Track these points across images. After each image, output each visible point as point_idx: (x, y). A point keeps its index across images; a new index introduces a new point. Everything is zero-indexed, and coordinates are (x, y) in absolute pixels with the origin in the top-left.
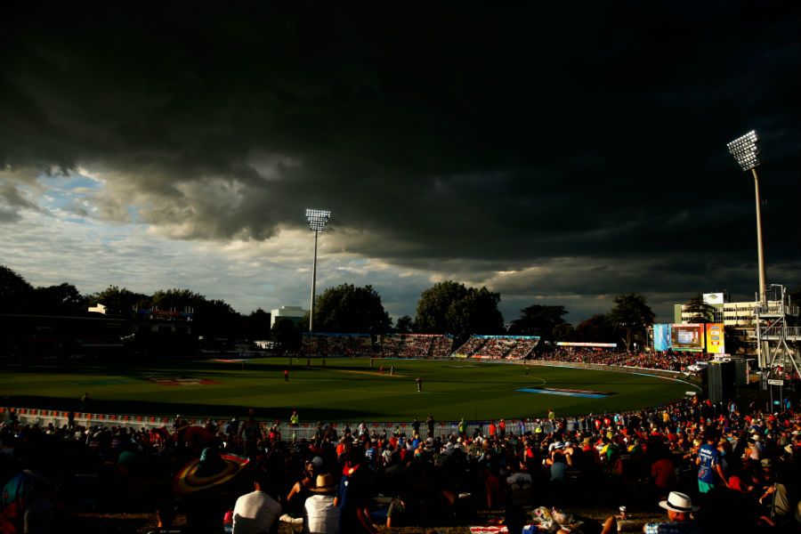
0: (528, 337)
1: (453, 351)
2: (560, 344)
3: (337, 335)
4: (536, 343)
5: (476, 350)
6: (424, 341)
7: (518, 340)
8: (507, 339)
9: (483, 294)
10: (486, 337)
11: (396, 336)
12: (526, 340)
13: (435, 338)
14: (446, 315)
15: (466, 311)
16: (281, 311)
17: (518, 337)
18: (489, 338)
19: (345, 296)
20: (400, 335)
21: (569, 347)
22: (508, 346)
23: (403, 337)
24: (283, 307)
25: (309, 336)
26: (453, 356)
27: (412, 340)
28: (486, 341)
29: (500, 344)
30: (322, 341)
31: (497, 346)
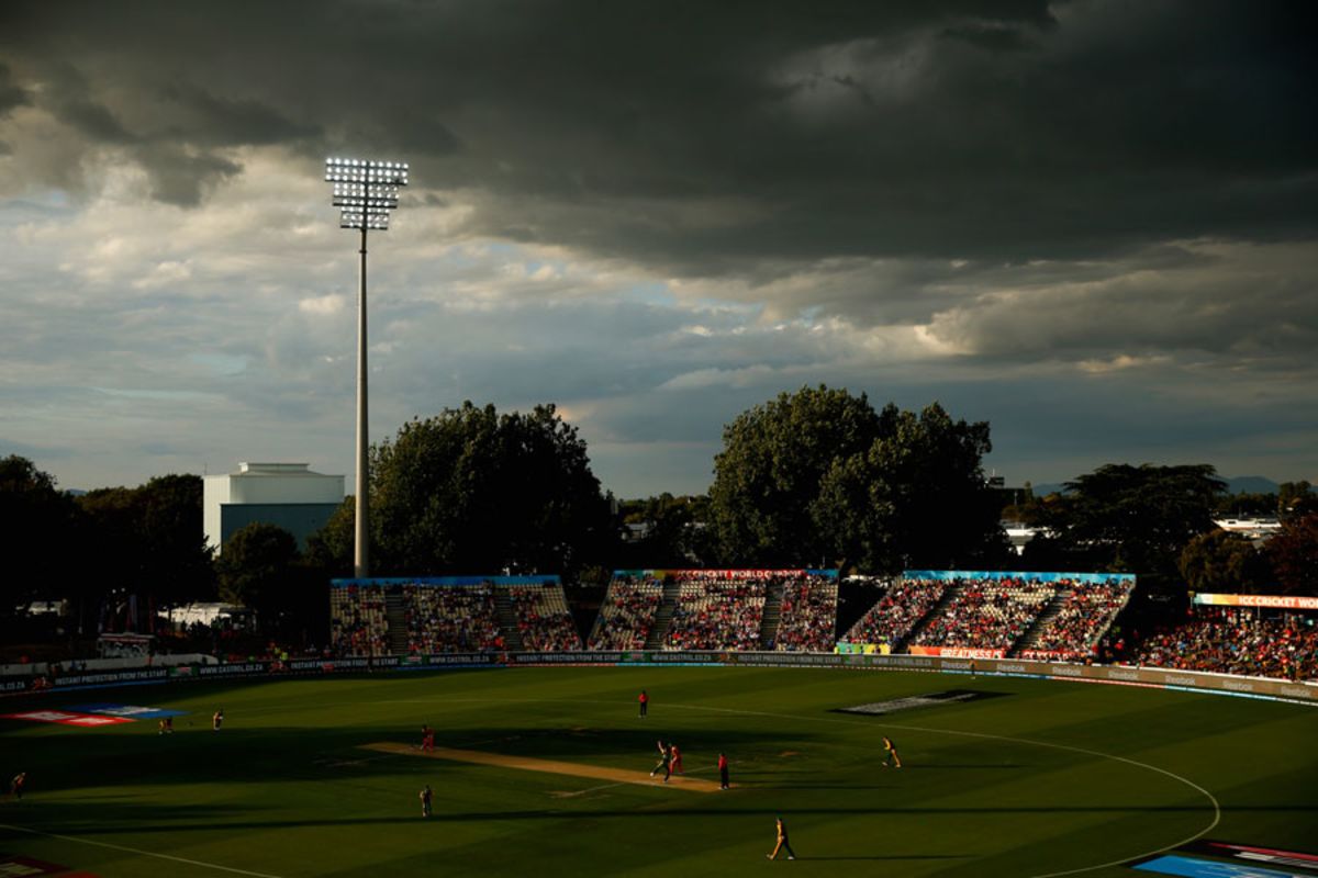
0: (1094, 578)
1: (841, 629)
2: (1207, 599)
3: (449, 583)
4: (1123, 599)
5: (920, 625)
6: (742, 593)
7: (1059, 587)
8: (1020, 584)
9: (934, 430)
10: (950, 576)
11: (646, 579)
12: (1088, 588)
13: (775, 583)
14: (813, 507)
15: (881, 494)
16: (237, 480)
17: (1058, 577)
18: (958, 582)
19: (469, 448)
20: (660, 574)
21: (1236, 609)
22: (1030, 609)
23: (670, 582)
24: (245, 468)
25: (353, 589)
26: (842, 647)
27: (697, 590)
28: (951, 590)
29: (1000, 602)
30: (399, 605)
31: (989, 610)
